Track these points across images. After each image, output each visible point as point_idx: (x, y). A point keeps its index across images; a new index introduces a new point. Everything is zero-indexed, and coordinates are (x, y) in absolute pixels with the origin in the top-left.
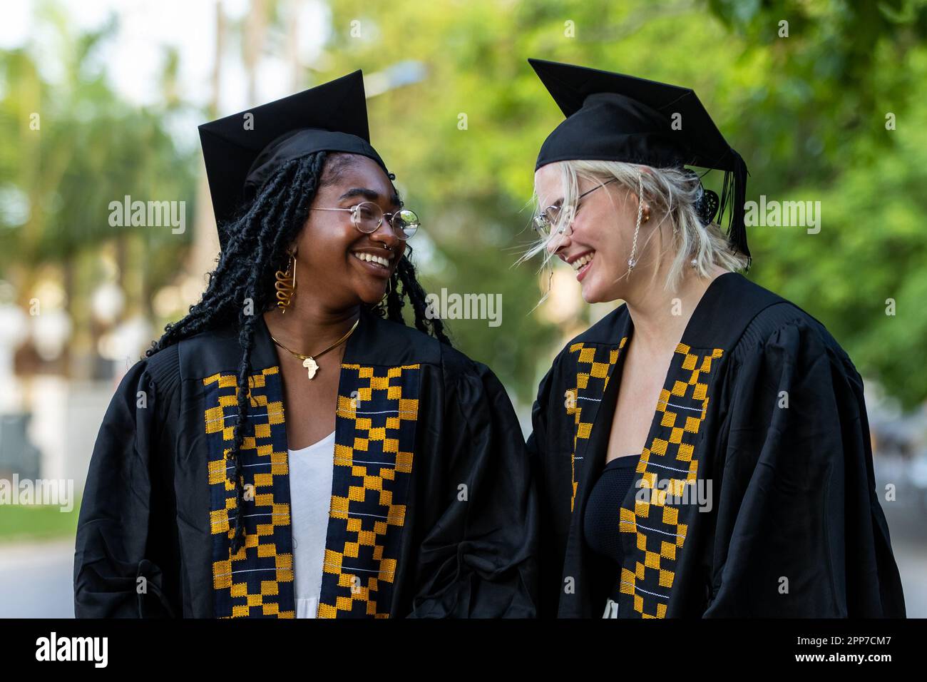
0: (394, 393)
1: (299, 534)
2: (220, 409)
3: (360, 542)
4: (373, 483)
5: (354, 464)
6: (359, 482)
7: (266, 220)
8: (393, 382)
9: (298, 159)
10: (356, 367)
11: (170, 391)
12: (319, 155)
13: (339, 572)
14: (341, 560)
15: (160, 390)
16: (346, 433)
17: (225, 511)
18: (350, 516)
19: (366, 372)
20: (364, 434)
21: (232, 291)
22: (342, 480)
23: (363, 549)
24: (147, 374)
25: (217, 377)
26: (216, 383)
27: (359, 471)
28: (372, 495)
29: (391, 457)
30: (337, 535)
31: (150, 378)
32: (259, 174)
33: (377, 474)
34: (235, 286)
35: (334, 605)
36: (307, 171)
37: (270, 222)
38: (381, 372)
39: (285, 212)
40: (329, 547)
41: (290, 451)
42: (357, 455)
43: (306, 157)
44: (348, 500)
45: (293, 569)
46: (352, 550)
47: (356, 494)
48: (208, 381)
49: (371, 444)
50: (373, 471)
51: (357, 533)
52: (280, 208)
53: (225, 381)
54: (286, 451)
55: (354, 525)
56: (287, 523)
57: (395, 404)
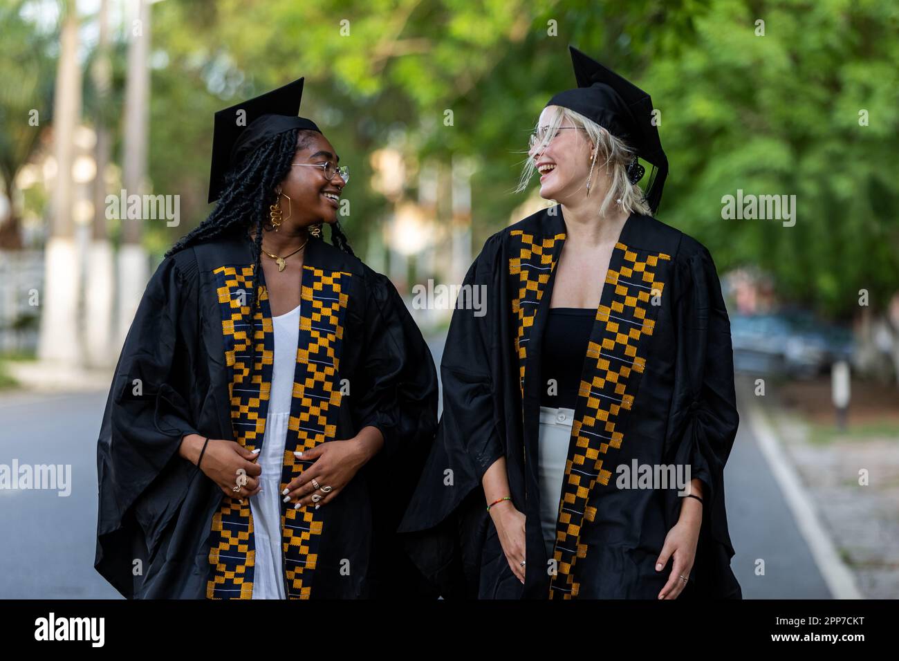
0: (337, 288)
1: (277, 372)
2: (227, 288)
3: (315, 378)
4: (323, 342)
5: (312, 329)
6: (315, 341)
7: (265, 172)
8: (335, 281)
9: (281, 134)
10: (312, 268)
11: (192, 280)
12: (294, 130)
13: (302, 397)
14: (303, 390)
15: (186, 279)
16: (307, 309)
17: (233, 352)
18: (309, 362)
19: (318, 273)
20: (318, 311)
21: (238, 214)
22: (304, 339)
23: (317, 383)
24: (176, 268)
25: (223, 269)
26: (223, 272)
27: (315, 334)
28: (323, 350)
29: (333, 327)
30: (301, 373)
31: (179, 271)
32: (252, 143)
33: (326, 337)
34: (239, 212)
35: (299, 418)
36: (289, 141)
37: (269, 173)
38: (327, 274)
39: (278, 167)
40: (296, 380)
41: (274, 318)
42: (314, 323)
43: (286, 132)
44: (308, 352)
45: (270, 393)
46: (310, 383)
47: (314, 348)
48: (216, 271)
49: (323, 317)
50: (323, 335)
51: (313, 373)
52: (274, 165)
53: (229, 271)
54: (271, 317)
55: (312, 368)
56: (271, 363)
57: (337, 295)
